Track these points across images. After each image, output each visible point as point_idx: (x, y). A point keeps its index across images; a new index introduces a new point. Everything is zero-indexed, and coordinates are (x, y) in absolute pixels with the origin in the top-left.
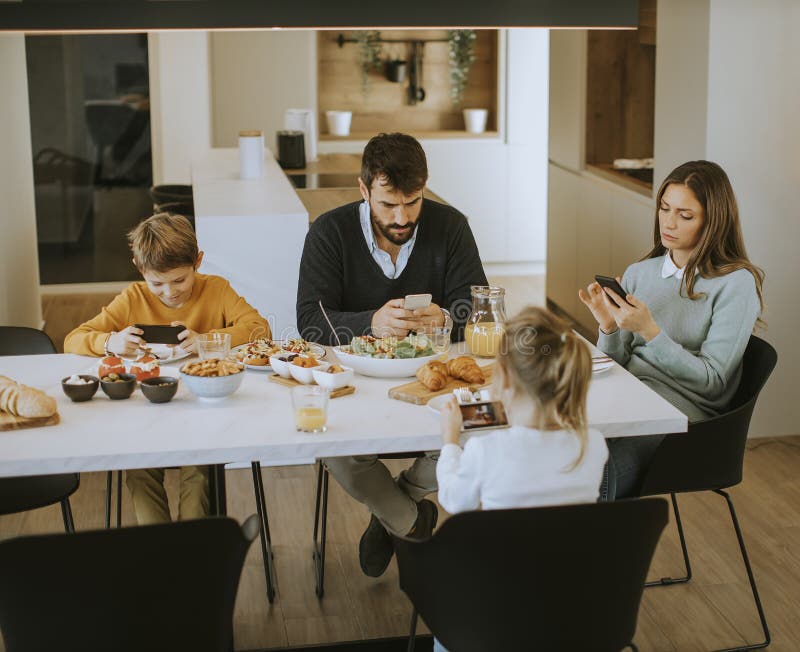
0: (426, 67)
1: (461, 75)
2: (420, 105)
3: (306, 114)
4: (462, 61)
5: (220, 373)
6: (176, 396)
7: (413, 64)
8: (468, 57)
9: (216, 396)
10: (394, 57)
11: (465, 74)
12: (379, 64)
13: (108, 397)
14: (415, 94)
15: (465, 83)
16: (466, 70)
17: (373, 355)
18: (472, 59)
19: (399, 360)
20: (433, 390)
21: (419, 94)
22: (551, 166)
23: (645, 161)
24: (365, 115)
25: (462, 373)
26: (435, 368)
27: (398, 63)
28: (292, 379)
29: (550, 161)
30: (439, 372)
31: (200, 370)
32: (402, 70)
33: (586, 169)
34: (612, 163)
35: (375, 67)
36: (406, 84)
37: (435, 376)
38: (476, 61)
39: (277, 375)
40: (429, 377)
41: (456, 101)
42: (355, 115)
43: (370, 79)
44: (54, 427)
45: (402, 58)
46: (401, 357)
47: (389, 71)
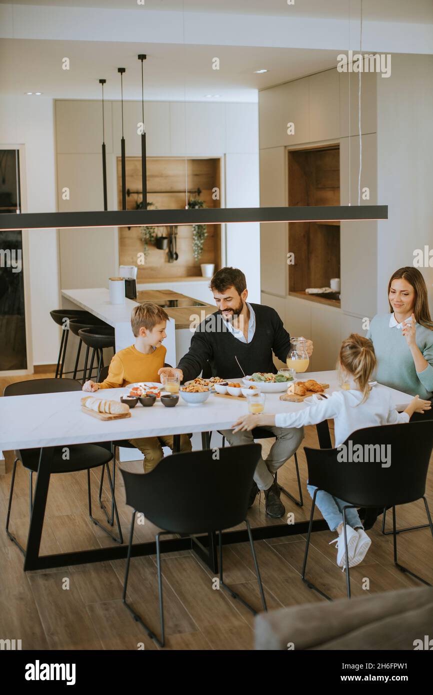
0: (178, 240)
1: (199, 245)
2: (175, 262)
3: (132, 268)
4: (200, 236)
5: (199, 391)
6: (177, 404)
7: (171, 238)
8: (203, 234)
9: (197, 402)
10: (160, 235)
11: (201, 244)
12: (153, 239)
13: (142, 405)
14: (172, 256)
15: (202, 249)
16: (202, 241)
17: (265, 381)
18: (206, 235)
19: (278, 383)
20: (302, 396)
21: (175, 256)
22: (263, 294)
23: (324, 289)
24: (144, 269)
25: (311, 388)
26: (301, 385)
27: (163, 238)
28: (227, 394)
29: (262, 291)
30: (302, 387)
31: (193, 389)
32: (165, 242)
33: (290, 294)
34: (305, 291)
35: (151, 241)
36: (167, 250)
37: (302, 389)
38: (207, 236)
39: (218, 393)
40: (299, 390)
41: (196, 260)
42: (138, 269)
43: (147, 248)
44: (129, 418)
45: (164, 236)
46: (279, 382)
47: (158, 243)
